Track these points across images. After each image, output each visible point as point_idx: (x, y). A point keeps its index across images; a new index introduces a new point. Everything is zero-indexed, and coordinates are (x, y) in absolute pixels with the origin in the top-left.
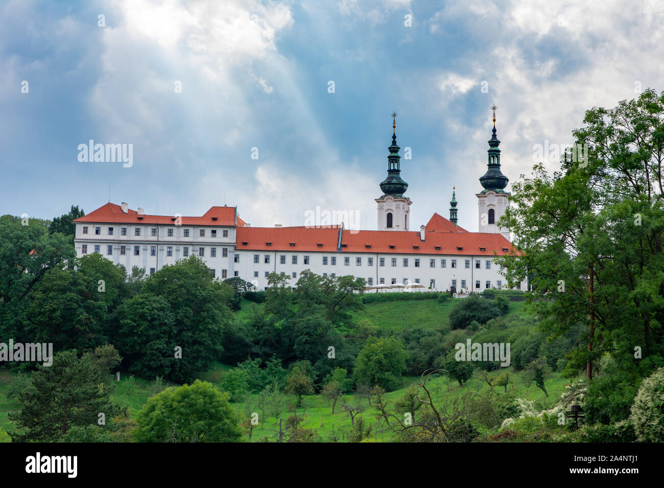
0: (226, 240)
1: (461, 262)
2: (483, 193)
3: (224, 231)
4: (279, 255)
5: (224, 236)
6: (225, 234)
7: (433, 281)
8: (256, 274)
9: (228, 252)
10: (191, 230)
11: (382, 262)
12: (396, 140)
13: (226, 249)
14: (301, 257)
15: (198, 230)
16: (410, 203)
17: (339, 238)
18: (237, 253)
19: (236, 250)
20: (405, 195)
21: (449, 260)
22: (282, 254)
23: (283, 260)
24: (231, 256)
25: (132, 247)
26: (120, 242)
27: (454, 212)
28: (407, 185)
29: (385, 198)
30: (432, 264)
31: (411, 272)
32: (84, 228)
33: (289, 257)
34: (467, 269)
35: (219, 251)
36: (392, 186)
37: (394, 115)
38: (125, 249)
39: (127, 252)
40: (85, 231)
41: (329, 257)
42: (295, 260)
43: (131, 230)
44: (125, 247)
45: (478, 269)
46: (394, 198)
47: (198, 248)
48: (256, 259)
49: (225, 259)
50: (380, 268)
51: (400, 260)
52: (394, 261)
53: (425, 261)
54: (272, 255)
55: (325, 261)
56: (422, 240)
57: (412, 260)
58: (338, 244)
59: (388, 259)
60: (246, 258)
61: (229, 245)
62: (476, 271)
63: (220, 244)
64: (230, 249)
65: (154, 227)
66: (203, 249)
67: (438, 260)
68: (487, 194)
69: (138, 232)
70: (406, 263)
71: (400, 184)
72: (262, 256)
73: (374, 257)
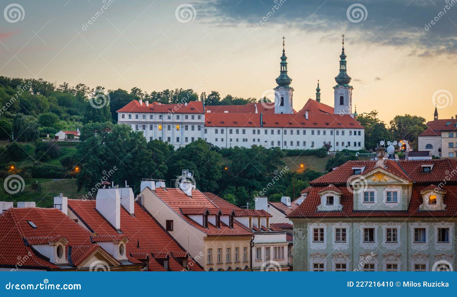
0: (200, 121)
1: (328, 131)
2: (337, 86)
3: (198, 116)
4: (229, 129)
5: (199, 119)
6: (199, 118)
7: (313, 143)
8: (216, 140)
9: (201, 128)
10: (180, 115)
11: (285, 132)
12: (285, 53)
13: (200, 126)
14: (241, 130)
15: (184, 116)
16: (293, 90)
17: (261, 119)
18: (206, 128)
19: (205, 126)
20: (290, 86)
21: (322, 131)
22: (231, 128)
23: (231, 132)
24: (203, 130)
25: (149, 125)
26: (142, 122)
27: (318, 95)
28: (292, 80)
29: (279, 88)
30: (313, 133)
31: (301, 138)
32: (122, 115)
33: (234, 130)
34: (332, 136)
35: (196, 127)
36: (283, 81)
37: (284, 38)
38: (145, 126)
39: (146, 128)
40: (123, 117)
41: (256, 129)
42: (237, 132)
43: (148, 116)
44: (145, 125)
45: (338, 136)
46: (285, 88)
47: (184, 126)
48: (216, 132)
49: (200, 131)
50: (284, 136)
51: (295, 130)
52: (292, 132)
53: (309, 131)
54: (225, 129)
55: (254, 132)
56: (306, 119)
57: (301, 131)
58: (261, 122)
59: (288, 130)
60: (211, 130)
61: (201, 123)
62: (336, 136)
63: (197, 123)
64: (202, 126)
65: (160, 114)
66: (187, 126)
67: (316, 131)
68: (339, 87)
69: (151, 117)
70: (298, 132)
71: (288, 80)
72: (219, 129)
73: (281, 129)
